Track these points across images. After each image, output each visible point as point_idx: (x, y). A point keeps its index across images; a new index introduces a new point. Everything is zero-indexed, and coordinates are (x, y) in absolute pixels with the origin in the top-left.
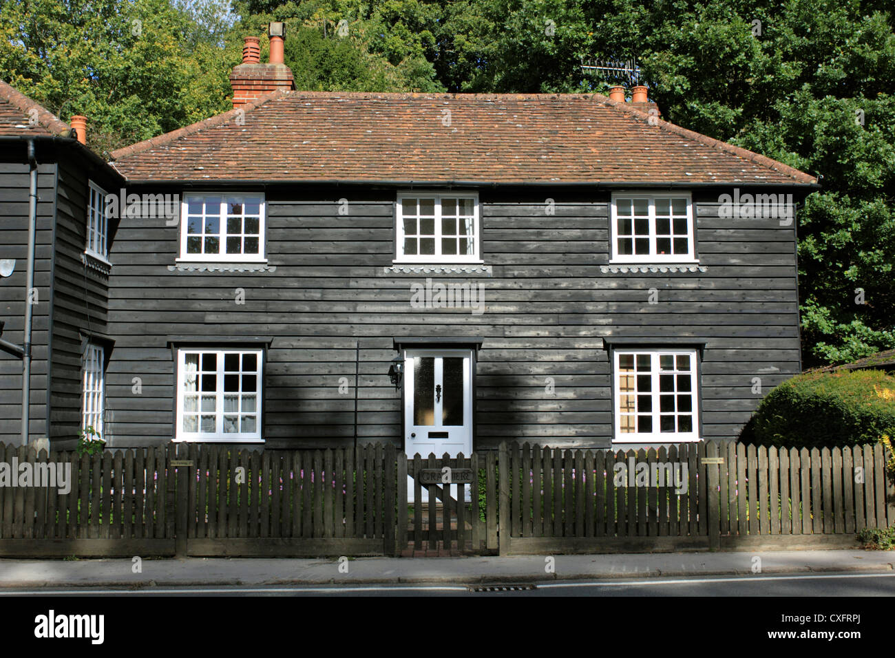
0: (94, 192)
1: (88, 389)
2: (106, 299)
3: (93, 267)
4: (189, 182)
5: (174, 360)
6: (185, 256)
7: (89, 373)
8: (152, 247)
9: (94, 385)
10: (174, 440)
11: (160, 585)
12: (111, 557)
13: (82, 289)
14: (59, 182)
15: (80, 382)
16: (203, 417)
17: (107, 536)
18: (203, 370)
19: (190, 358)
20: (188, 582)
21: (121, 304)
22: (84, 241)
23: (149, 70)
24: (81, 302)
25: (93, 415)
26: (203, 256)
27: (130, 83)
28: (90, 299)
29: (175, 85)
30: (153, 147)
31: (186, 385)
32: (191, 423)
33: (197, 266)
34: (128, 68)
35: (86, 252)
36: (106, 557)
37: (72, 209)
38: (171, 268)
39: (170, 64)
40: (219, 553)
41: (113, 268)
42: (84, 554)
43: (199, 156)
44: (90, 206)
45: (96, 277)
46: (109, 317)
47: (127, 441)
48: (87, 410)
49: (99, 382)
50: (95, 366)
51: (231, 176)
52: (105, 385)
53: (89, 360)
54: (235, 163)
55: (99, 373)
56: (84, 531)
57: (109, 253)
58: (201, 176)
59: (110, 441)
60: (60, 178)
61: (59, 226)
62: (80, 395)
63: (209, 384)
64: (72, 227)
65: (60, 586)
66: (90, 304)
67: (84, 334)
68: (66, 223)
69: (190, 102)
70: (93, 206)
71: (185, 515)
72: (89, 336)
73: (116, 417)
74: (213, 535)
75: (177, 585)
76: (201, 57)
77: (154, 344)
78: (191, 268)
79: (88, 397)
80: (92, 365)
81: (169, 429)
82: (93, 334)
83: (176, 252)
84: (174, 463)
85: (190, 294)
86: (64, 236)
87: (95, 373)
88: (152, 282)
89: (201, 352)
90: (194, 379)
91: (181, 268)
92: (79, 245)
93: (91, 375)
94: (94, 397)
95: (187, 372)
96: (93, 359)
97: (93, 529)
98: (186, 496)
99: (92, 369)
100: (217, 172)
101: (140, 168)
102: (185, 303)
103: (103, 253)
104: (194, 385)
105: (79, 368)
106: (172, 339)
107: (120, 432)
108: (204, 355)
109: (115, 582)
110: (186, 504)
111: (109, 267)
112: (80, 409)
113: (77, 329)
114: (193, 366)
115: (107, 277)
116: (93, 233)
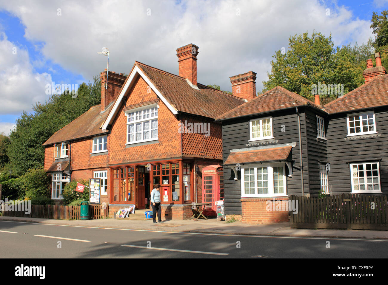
0: (319, 119)
1: (322, 178)
2: (326, 150)
3: (320, 141)
4: (348, 111)
5: (349, 167)
6: (349, 134)
7: (322, 173)
8: (339, 133)
9: (324, 177)
10: (351, 193)
11: (339, 237)
12: (328, 229)
13: (317, 148)
14: (306, 118)
15: (319, 176)
16: (360, 185)
17: (326, 222)
18: (359, 170)
19: (354, 167)
20: (348, 237)
21: (331, 152)
22: (317, 134)
23: (343, 74)
24: (317, 152)
25: (325, 186)
26: (355, 134)
27: (337, 79)
28: (321, 151)
29: (352, 77)
30: (337, 102)
31: (354, 175)
32: (356, 187)
33: (354, 137)
34: (335, 75)
35: (318, 137)
36: (326, 229)
37: (311, 125)
38: (345, 139)
39: (349, 71)
40: (361, 228)
41: (328, 141)
42: (319, 228)
43: (351, 102)
44: (318, 123)
45: (322, 144)
46: (328, 156)
47: (336, 194)
48: (323, 185)
49: (326, 176)
50: (324, 171)
51: (362, 107)
52: (328, 177)
53: (322, 169)
54: (363, 103)
55: (326, 173)
56: (319, 221)
57: (326, 136)
58: (351, 109)
59: (331, 194)
60: (306, 117)
61: (307, 131)
62: (320, 180)
63: (361, 174)
64: (312, 130)
65: (310, 236)
66: (320, 152)
67: (319, 162)
68: (310, 130)
69: (358, 82)
70: (319, 123)
71: (349, 216)
72: (321, 162)
73: (332, 186)
74: (359, 223)
75: (344, 238)
76: (362, 66)
77: (342, 163)
78: (352, 138)
79: (322, 181)
80: (323, 171)
81: (349, 189)
82: (322, 161)
83: (347, 134)
84: (345, 200)
85: (352, 146)
86: (309, 133)
87: (324, 173)
88: (340, 144)
89: (358, 164)
90: (356, 173)
91: (349, 138)
92: (315, 135)
93: (323, 174)
94: (325, 180)
95: (354, 171)
96: (323, 169)
97: (322, 220)
98: (349, 210)
99: (323, 172)
100: (357, 106)
101: (333, 109)
102: (351, 149)
103: (324, 137)
104: (357, 175)
105: (319, 172)
106: (348, 161)
107: (334, 191)
108: (359, 165)
109: (326, 236)
110: (349, 212)
111: (326, 141)
112: (320, 184)
113: (317, 161)
114: (355, 169)
115: (326, 144)
116: (319, 131)
